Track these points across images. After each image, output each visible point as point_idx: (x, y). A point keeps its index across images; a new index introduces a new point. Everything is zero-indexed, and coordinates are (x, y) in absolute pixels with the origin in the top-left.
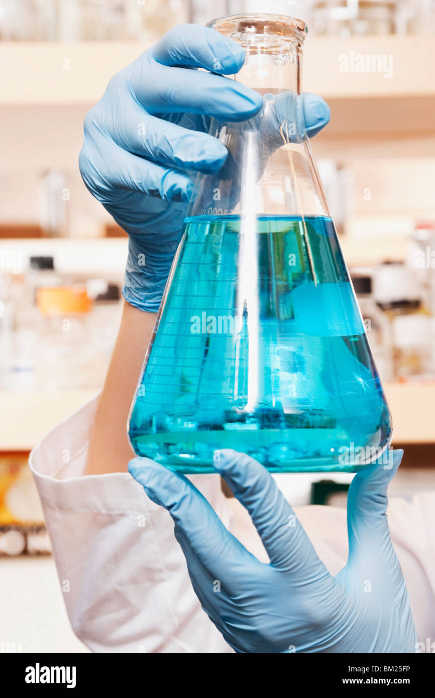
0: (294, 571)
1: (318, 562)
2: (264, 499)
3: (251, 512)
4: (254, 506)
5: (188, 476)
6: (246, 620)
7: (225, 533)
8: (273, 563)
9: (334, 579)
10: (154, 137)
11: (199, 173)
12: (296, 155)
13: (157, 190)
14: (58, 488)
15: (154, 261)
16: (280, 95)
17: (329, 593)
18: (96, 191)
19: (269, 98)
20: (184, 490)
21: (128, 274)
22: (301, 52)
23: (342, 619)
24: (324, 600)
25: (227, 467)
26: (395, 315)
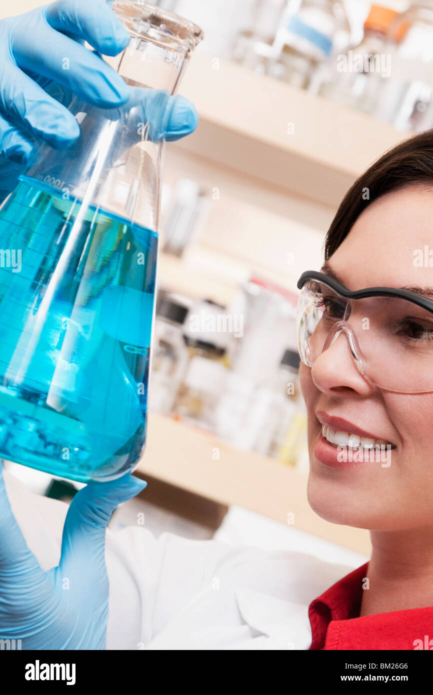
23: (39, 617)
26: (197, 354)
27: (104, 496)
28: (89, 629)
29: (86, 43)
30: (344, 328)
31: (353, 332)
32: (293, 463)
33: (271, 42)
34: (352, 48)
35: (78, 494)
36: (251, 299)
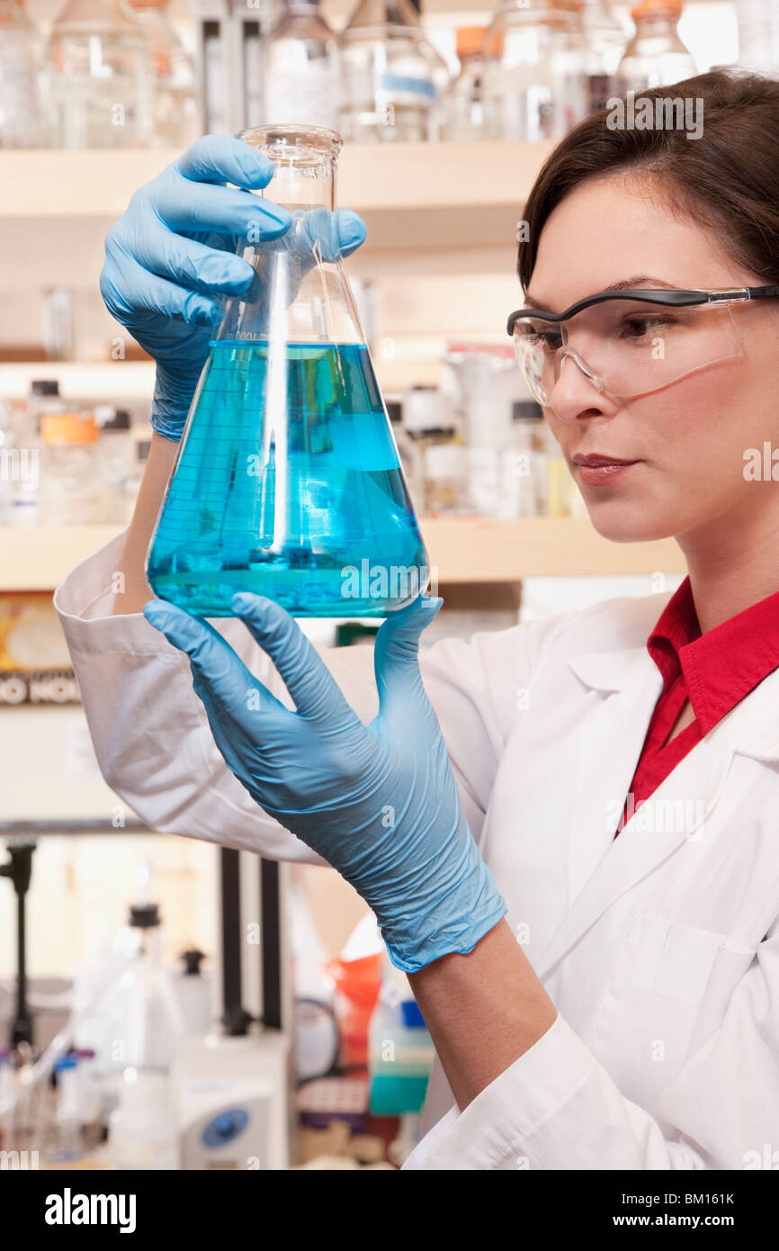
0: (322, 719)
1: (348, 709)
2: (288, 645)
3: (274, 659)
4: (277, 653)
5: (208, 620)
6: (273, 772)
7: (249, 679)
8: (299, 712)
9: (366, 729)
10: (177, 257)
11: (224, 296)
12: (329, 276)
13: (181, 314)
14: (83, 627)
15: (183, 388)
16: (312, 212)
17: (360, 743)
18: (118, 314)
19: (300, 215)
20: (204, 635)
21: (156, 401)
22: (336, 165)
23: (373, 773)
24: (353, 751)
25: (246, 612)
26: (427, 445)
27: (405, 627)
28: (431, 767)
29: (229, 184)
30: (567, 353)
31: (578, 354)
32: (566, 512)
33: (372, 107)
34: (454, 82)
35: (379, 631)
36: (458, 369)
